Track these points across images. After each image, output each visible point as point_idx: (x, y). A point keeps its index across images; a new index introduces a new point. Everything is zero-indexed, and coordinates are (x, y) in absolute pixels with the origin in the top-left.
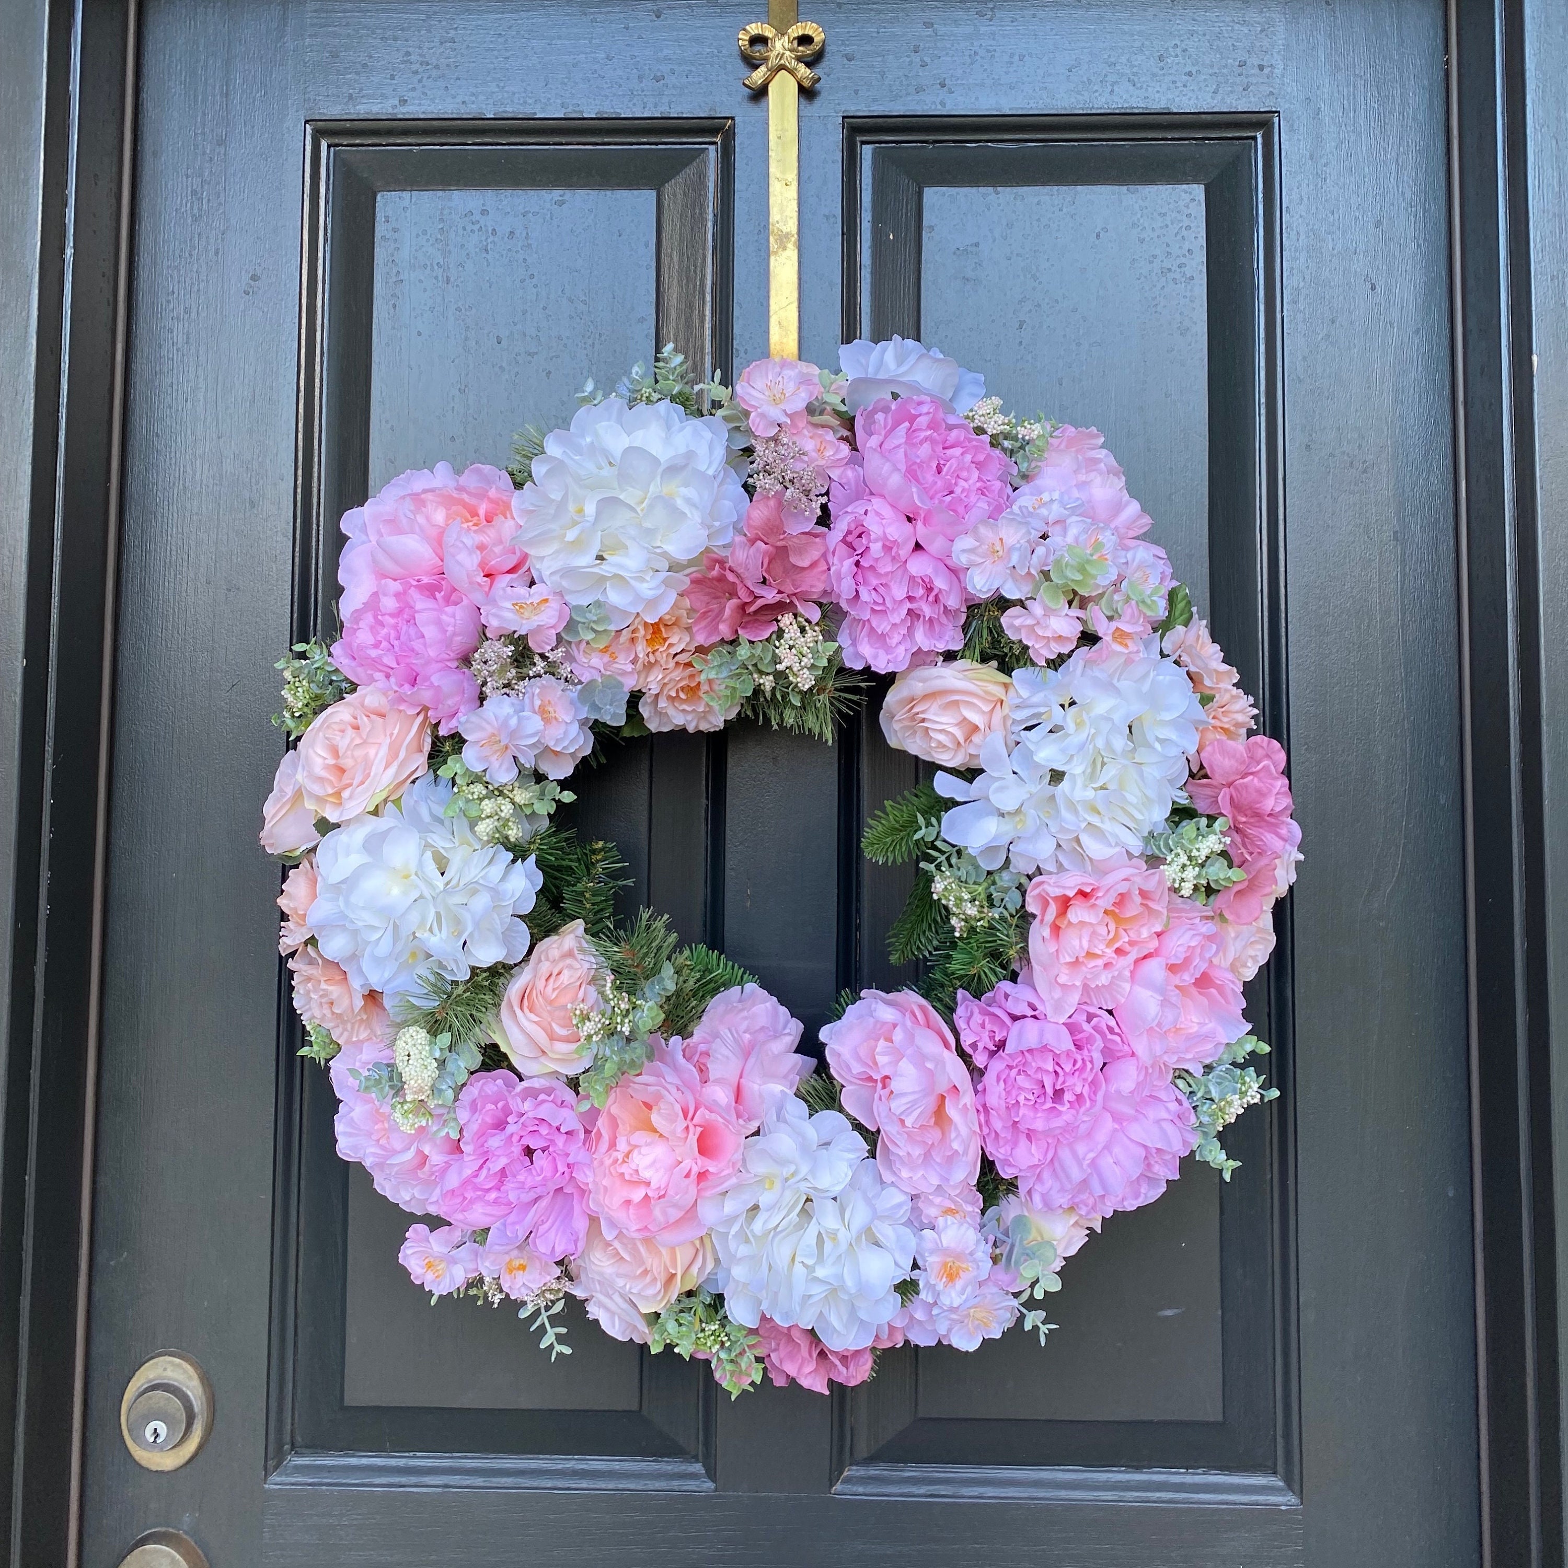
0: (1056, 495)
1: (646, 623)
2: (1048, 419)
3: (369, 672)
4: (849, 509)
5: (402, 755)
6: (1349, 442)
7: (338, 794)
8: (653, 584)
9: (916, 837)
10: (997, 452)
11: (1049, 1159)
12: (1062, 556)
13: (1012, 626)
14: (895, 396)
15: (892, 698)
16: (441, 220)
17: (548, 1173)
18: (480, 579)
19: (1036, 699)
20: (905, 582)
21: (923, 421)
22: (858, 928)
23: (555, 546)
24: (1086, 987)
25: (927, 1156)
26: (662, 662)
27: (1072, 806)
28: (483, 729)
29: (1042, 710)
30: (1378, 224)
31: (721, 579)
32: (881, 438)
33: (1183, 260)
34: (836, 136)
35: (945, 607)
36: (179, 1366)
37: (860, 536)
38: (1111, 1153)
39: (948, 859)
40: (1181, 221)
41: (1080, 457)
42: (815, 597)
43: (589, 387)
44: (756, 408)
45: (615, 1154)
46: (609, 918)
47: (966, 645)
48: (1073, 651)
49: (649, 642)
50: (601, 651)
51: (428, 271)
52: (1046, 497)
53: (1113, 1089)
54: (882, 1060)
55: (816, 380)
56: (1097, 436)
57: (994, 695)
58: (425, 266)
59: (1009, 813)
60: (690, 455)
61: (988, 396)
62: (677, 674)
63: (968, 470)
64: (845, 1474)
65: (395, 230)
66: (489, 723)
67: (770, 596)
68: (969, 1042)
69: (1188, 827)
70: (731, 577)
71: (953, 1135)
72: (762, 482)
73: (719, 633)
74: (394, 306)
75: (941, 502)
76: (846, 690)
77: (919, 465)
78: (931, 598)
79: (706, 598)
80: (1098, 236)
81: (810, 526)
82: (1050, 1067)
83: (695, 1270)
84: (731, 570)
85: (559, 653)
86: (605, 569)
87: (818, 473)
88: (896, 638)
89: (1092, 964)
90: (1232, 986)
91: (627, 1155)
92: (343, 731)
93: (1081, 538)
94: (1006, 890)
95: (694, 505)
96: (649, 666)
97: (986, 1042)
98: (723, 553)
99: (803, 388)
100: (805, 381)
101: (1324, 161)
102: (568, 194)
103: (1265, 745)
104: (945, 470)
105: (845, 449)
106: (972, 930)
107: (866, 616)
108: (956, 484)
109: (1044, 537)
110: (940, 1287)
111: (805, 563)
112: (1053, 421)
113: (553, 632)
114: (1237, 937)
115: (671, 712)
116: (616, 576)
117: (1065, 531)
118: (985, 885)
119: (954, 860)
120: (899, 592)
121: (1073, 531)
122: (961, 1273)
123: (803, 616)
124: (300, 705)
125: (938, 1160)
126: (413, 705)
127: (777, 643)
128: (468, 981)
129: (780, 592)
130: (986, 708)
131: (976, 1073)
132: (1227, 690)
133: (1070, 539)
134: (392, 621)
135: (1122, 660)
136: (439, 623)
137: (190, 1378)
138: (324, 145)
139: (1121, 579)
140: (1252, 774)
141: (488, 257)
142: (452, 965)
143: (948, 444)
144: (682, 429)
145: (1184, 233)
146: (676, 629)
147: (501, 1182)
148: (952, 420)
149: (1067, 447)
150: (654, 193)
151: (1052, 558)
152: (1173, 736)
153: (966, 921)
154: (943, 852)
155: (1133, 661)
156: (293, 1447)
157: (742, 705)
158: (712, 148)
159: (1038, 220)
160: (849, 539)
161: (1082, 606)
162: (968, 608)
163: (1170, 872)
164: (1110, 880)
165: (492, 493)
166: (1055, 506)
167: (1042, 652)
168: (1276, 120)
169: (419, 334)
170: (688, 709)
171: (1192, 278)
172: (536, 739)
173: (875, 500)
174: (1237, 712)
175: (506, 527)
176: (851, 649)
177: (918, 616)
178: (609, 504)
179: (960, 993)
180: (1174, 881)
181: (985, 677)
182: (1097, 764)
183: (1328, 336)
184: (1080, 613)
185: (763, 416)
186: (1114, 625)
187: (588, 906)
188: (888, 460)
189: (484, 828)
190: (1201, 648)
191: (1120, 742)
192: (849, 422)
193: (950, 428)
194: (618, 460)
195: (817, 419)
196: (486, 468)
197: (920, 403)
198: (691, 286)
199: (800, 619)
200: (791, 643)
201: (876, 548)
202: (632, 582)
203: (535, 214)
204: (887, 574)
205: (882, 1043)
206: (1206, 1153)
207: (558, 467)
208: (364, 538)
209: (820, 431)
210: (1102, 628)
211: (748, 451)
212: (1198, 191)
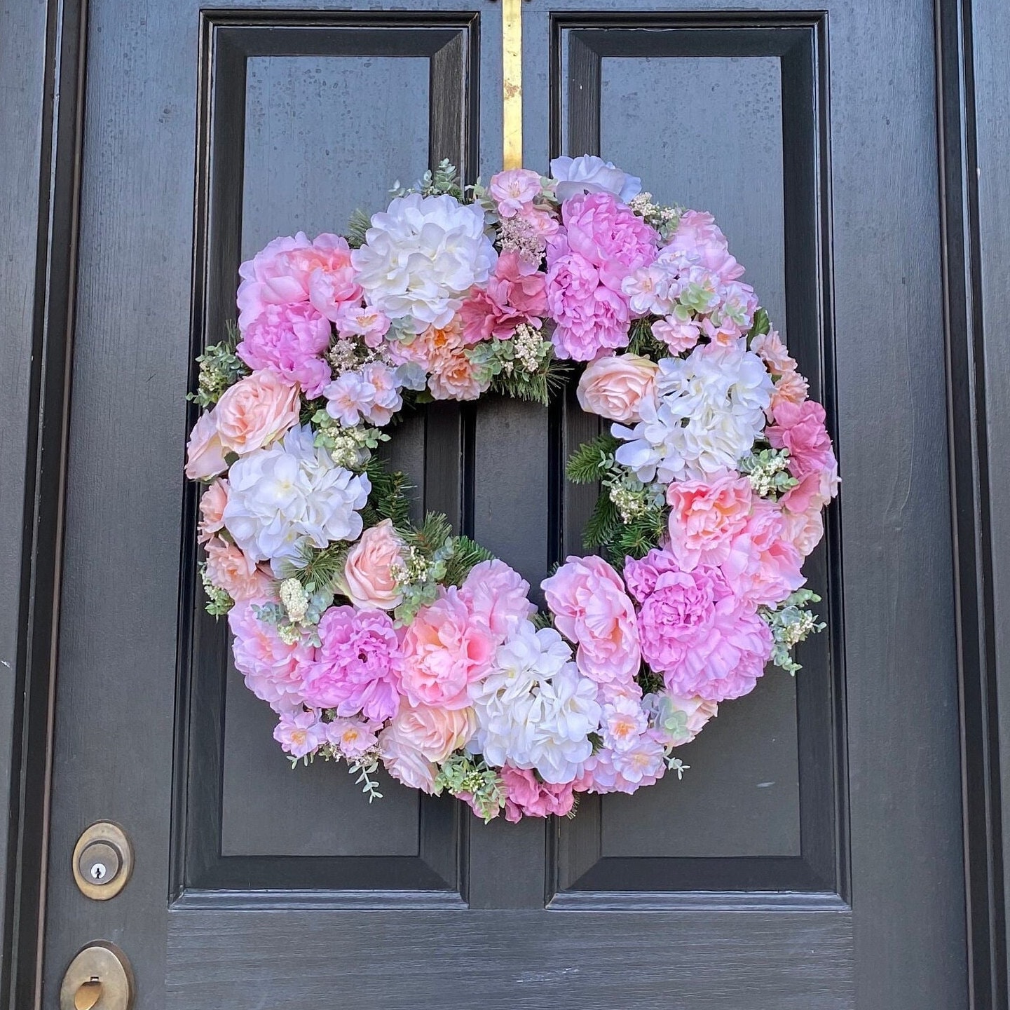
0: (684, 253)
1: (435, 329)
2: (681, 206)
3: (263, 361)
4: (559, 261)
5: (285, 411)
6: (873, 221)
7: (243, 437)
8: (441, 306)
9: (599, 466)
10: (649, 226)
11: (682, 659)
12: (687, 289)
13: (658, 332)
14: (586, 192)
15: (584, 378)
16: (290, 75)
17: (375, 667)
18: (333, 303)
19: (672, 376)
20: (593, 305)
21: (603, 208)
22: (562, 535)
23: (379, 283)
24: (703, 551)
25: (607, 660)
26: (444, 355)
27: (694, 440)
28: (339, 393)
29: (677, 382)
30: (891, 83)
31: (482, 302)
32: (578, 218)
33: (767, 105)
34: (546, 24)
35: (617, 321)
36: (112, 829)
37: (565, 277)
38: (719, 653)
39: (620, 478)
40: (765, 80)
41: (699, 230)
42: (538, 314)
43: (397, 186)
44: (502, 200)
45: (416, 657)
46: (406, 518)
47: (630, 344)
48: (694, 348)
49: (436, 342)
50: (408, 347)
51: (281, 108)
52: (678, 254)
53: (720, 613)
54: (580, 598)
55: (538, 183)
56: (711, 217)
57: (648, 375)
58: (279, 105)
59: (657, 447)
60: (463, 228)
61: (643, 192)
62: (453, 362)
63: (631, 237)
64: (555, 897)
65: (259, 81)
66: (342, 388)
67: (512, 313)
68: (633, 585)
69: (764, 453)
70: (489, 302)
71: (623, 641)
72: (505, 244)
73: (481, 335)
74: (259, 130)
75: (615, 256)
76: (556, 373)
77: (602, 234)
78: (609, 315)
79: (471, 315)
80: (713, 89)
81: (535, 271)
82: (681, 599)
83: (464, 733)
84: (489, 297)
85: (384, 347)
86: (412, 296)
87: (540, 239)
88: (588, 340)
89: (706, 537)
90: (792, 552)
91: (423, 659)
92: (247, 398)
93: (698, 279)
94: (655, 494)
95: (466, 258)
96: (435, 357)
97: (643, 586)
98: (483, 288)
99: (531, 187)
100: (532, 183)
101: (856, 42)
102: (373, 59)
103: (813, 406)
104: (617, 237)
105: (556, 224)
106: (635, 519)
107: (570, 325)
108: (623, 246)
109: (677, 278)
110: (616, 737)
111: (533, 293)
112: (684, 208)
113: (381, 335)
114: (796, 525)
115: (448, 386)
116: (419, 301)
117: (689, 273)
118: (643, 493)
119: (623, 479)
120: (589, 311)
121: (694, 274)
122: (629, 730)
123: (531, 325)
124: (214, 384)
125: (614, 663)
126: (290, 381)
127: (516, 342)
128: (326, 549)
129: (517, 311)
130: (643, 383)
131: (638, 606)
132: (789, 373)
133: (692, 279)
134: (275, 330)
135: (723, 352)
136: (308, 331)
137: (120, 837)
138: (211, 24)
139: (722, 302)
140: (804, 422)
141: (321, 99)
142: (316, 539)
143: (619, 221)
144: (456, 212)
145: (768, 87)
146: (452, 335)
147: (345, 675)
148: (621, 207)
149: (692, 223)
150: (428, 59)
151: (681, 290)
152: (755, 398)
153: (631, 514)
154: (617, 474)
155: (730, 352)
156: (185, 887)
157: (491, 383)
158: (465, 30)
159: (675, 78)
160: (559, 279)
161: (700, 320)
162: (632, 321)
163: (753, 480)
164: (716, 484)
165: (337, 251)
166: (684, 260)
167: (676, 348)
168: (826, 15)
169: (275, 149)
170: (459, 384)
171: (773, 116)
172: (371, 399)
173: (574, 255)
174: (796, 386)
175: (348, 272)
176: (560, 347)
177: (601, 327)
178: (415, 257)
179: (628, 558)
180: (756, 485)
181: (643, 364)
182: (710, 415)
183: (859, 153)
184: (699, 324)
185: (507, 205)
186: (718, 330)
187: (393, 511)
188: (583, 231)
189: (337, 455)
190: (775, 348)
191: (722, 401)
192: (558, 208)
193: (620, 212)
194: (420, 230)
195: (539, 206)
196: (331, 236)
197: (601, 197)
198: (452, 119)
199: (529, 327)
200: (524, 341)
201: (576, 284)
202: (429, 305)
203: (351, 72)
204: (581, 300)
205: (580, 589)
206: (780, 659)
207: (383, 236)
208: (253, 279)
209: (541, 214)
210: (711, 332)
211: (496, 226)
212: (777, 61)
